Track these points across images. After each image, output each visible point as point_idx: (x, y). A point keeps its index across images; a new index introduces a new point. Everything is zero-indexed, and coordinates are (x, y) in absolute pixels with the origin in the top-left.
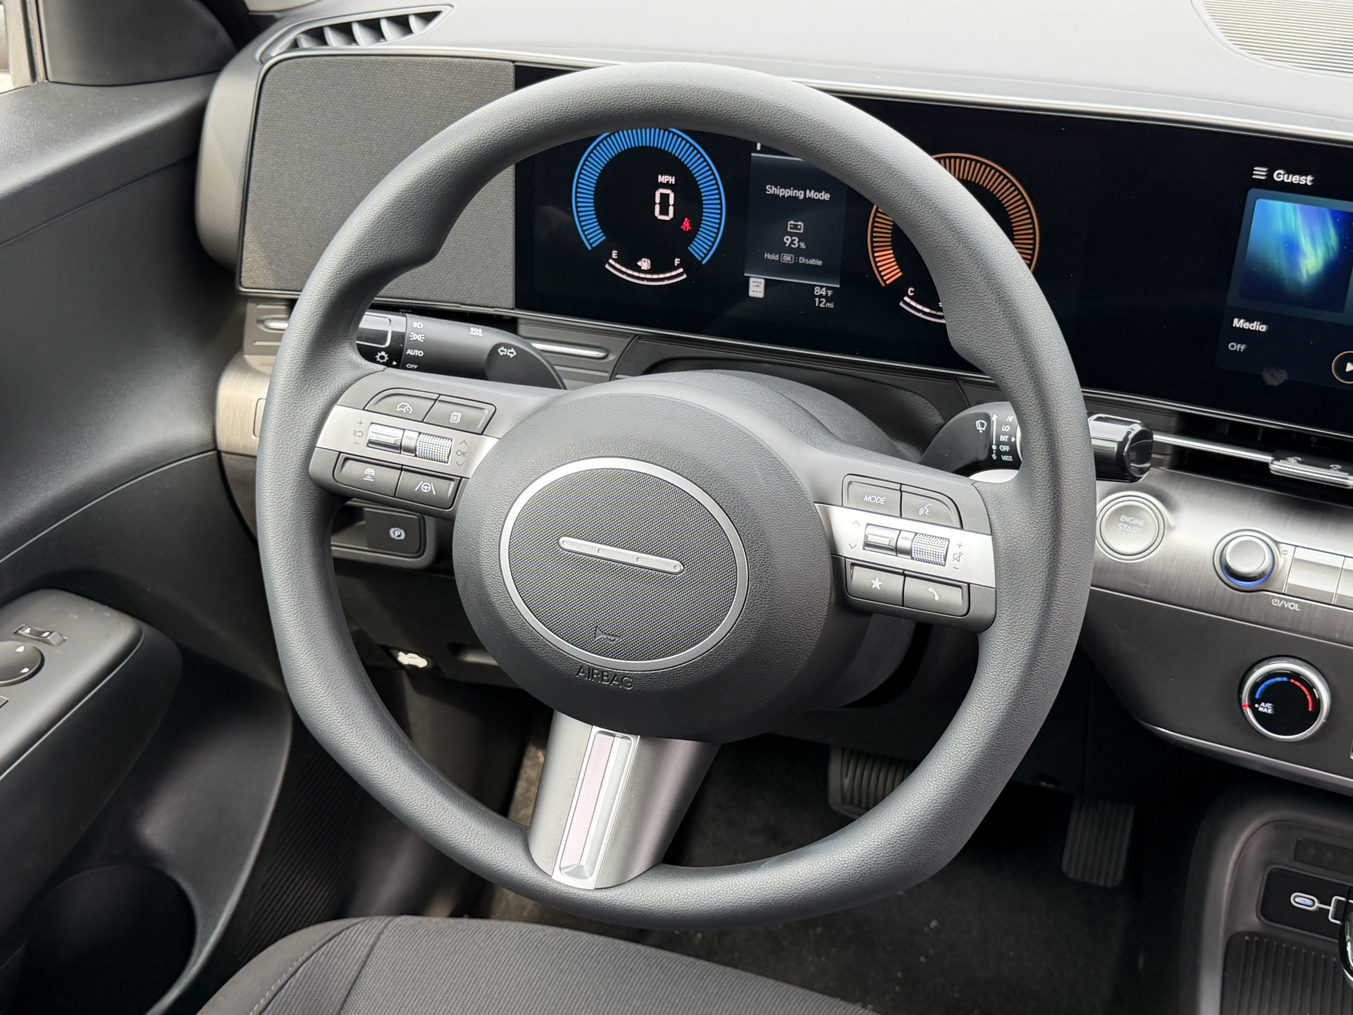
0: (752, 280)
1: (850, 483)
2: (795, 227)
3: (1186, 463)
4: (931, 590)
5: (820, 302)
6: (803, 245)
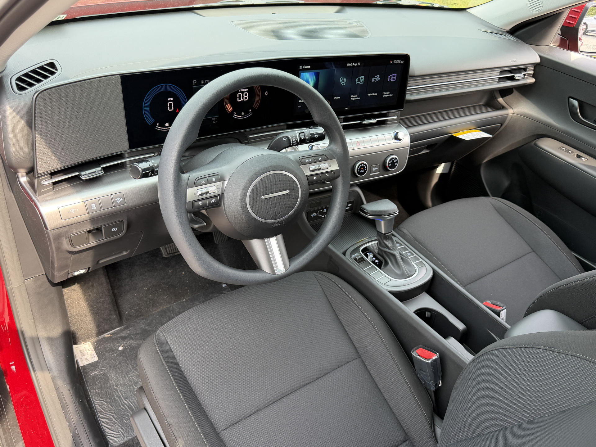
1: (302, 159)
4: (326, 175)
5: (214, 122)
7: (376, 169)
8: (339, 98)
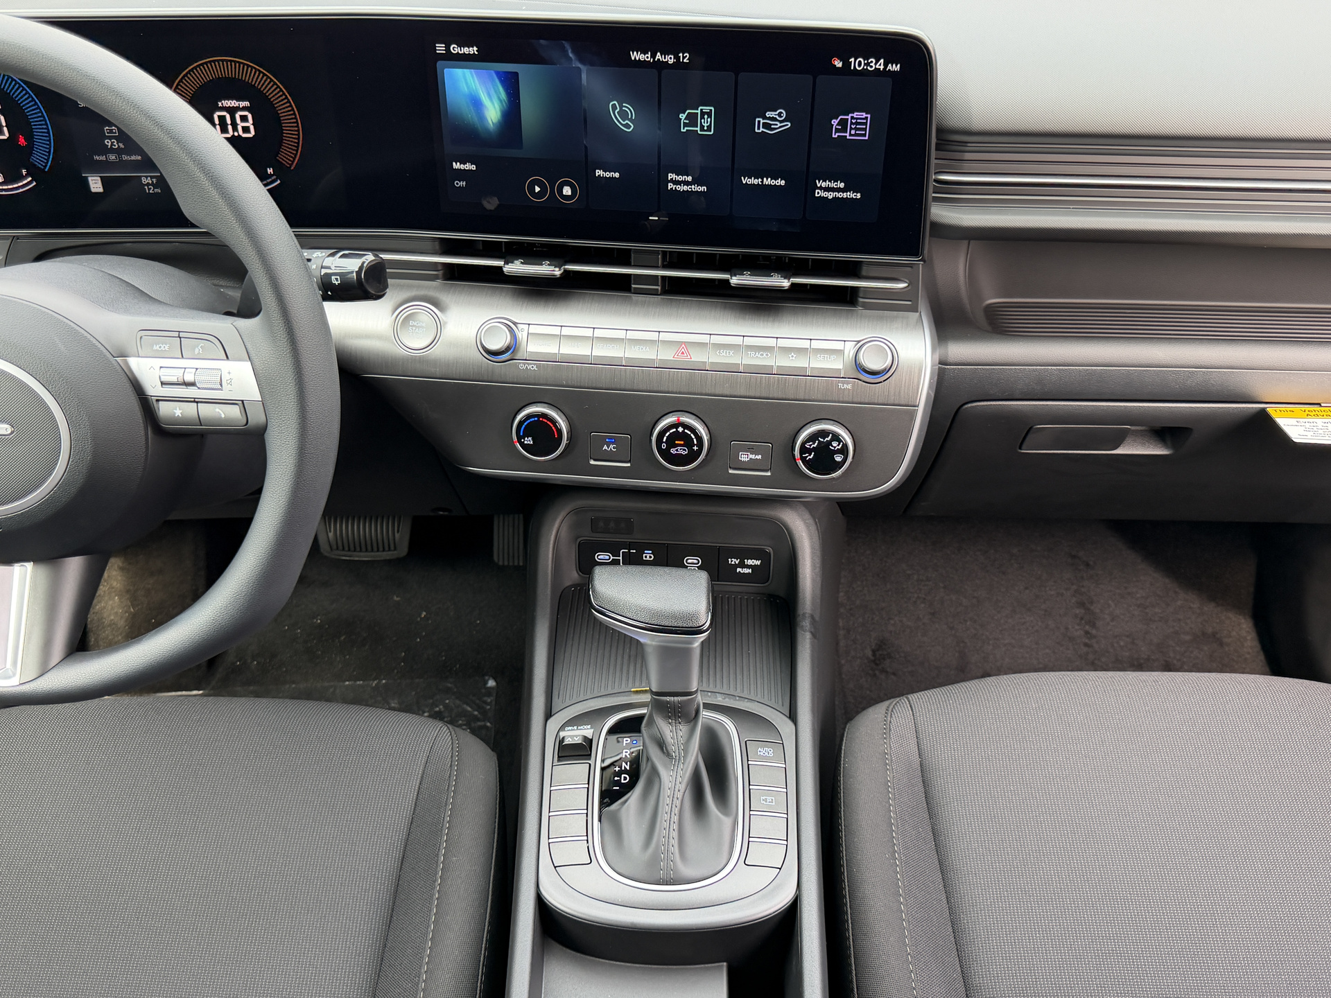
0: (90, 179)
1: (141, 338)
2: (111, 131)
3: (455, 274)
4: (217, 410)
5: (149, 189)
6: (122, 146)
7: (753, 456)
8: (617, 175)
